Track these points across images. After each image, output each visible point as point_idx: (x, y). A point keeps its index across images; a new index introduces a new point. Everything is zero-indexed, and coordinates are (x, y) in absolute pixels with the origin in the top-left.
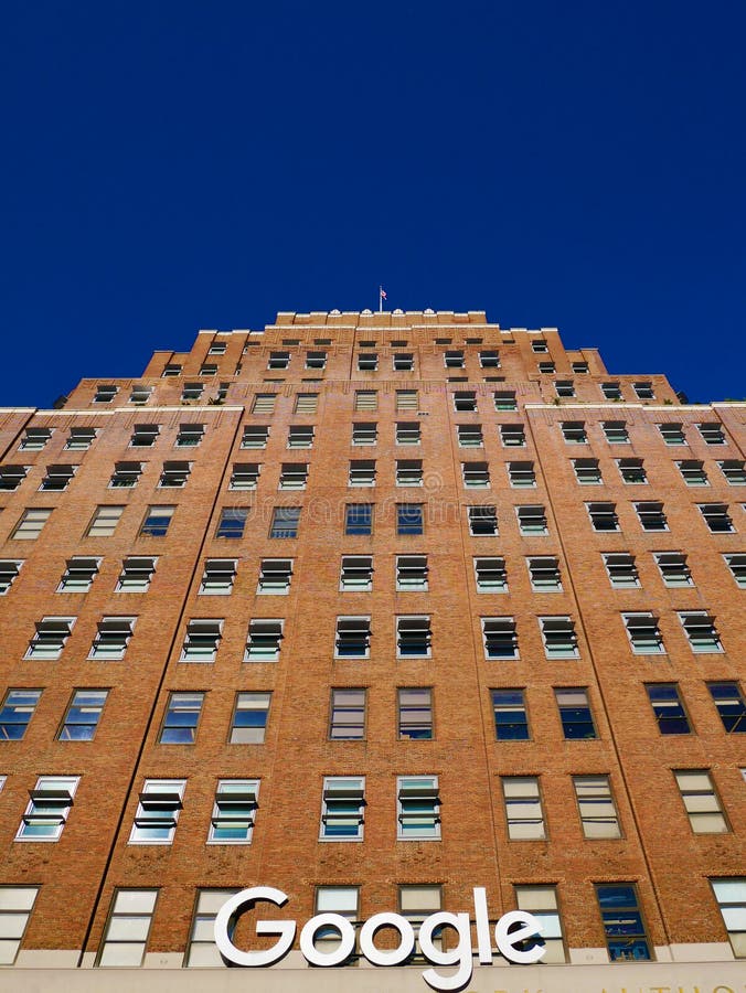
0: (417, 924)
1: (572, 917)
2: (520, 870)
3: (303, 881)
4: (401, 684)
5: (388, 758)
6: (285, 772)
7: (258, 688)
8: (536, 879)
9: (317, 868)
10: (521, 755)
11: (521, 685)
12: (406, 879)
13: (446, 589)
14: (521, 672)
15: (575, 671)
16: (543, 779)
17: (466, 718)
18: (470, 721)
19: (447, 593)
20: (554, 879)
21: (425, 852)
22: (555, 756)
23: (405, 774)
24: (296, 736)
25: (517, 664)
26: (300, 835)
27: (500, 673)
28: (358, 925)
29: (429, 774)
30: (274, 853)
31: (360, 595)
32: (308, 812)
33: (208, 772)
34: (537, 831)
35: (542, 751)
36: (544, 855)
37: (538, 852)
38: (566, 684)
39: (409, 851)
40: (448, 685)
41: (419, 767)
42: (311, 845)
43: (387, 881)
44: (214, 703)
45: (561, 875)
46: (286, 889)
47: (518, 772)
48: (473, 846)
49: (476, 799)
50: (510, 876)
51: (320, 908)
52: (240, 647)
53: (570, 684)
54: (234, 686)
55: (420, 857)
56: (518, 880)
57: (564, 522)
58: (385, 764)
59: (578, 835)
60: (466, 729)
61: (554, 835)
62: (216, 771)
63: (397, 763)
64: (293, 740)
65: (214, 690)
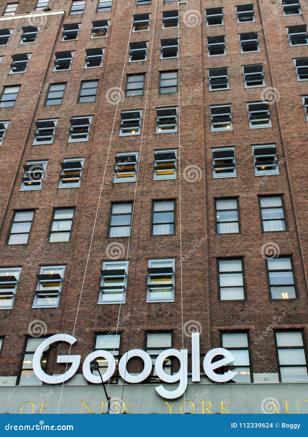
0: (154, 357)
1: (257, 353)
2: (225, 321)
3: (87, 330)
4: (155, 197)
5: (144, 248)
6: (80, 260)
7: (67, 205)
8: (235, 327)
9: (96, 321)
10: (232, 244)
11: (236, 195)
12: (150, 328)
13: (190, 130)
14: (237, 185)
15: (274, 184)
16: (245, 259)
17: (196, 219)
18: (199, 220)
19: (190, 132)
20: (247, 327)
21: (164, 309)
22: (255, 243)
23: (153, 258)
24: (87, 235)
25: (235, 180)
26: (87, 300)
27: (222, 187)
28: (118, 357)
29: (169, 258)
30: (71, 313)
31: (132, 138)
32: (92, 285)
33: (35, 262)
34: (239, 295)
35: (246, 240)
36: (242, 311)
37: (237, 309)
38: (267, 193)
39: (154, 309)
40: (186, 196)
41: (163, 253)
42: (93, 307)
43: (138, 329)
44: (40, 216)
45: (252, 324)
46: (77, 335)
47: (228, 255)
48: (194, 305)
49: (198, 273)
50: (218, 326)
51: (97, 347)
52: (57, 178)
53: (270, 193)
54: (52, 205)
55: (160, 313)
56: (223, 328)
57: (276, 75)
58: (141, 252)
59: (266, 297)
60: (196, 226)
61: (249, 298)
62: (40, 261)
63: (149, 252)
64: (86, 239)
65: (40, 207)
